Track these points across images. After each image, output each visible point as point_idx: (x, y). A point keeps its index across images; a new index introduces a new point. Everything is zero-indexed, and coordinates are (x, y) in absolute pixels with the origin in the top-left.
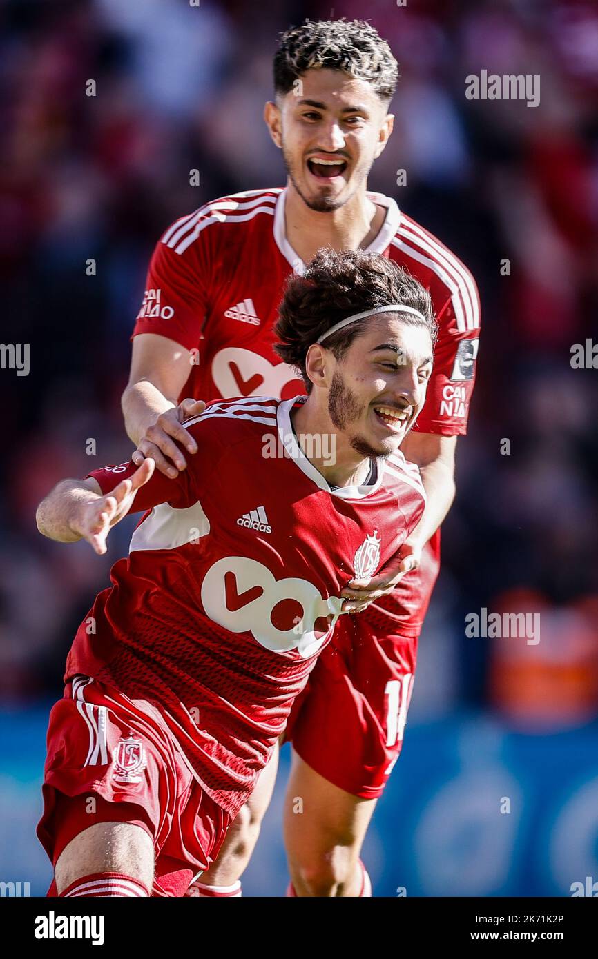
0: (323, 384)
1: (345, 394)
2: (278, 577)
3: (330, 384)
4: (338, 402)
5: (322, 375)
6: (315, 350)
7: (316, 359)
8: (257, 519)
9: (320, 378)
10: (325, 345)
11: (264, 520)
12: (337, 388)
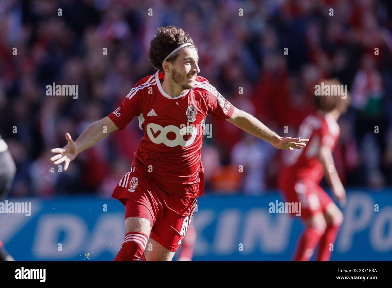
0: (169, 72)
1: (177, 74)
2: (164, 127)
3: (171, 72)
4: (175, 76)
5: (169, 69)
6: (164, 63)
7: (166, 65)
8: (152, 113)
9: (169, 70)
10: (168, 60)
11: (154, 113)
12: (174, 73)
